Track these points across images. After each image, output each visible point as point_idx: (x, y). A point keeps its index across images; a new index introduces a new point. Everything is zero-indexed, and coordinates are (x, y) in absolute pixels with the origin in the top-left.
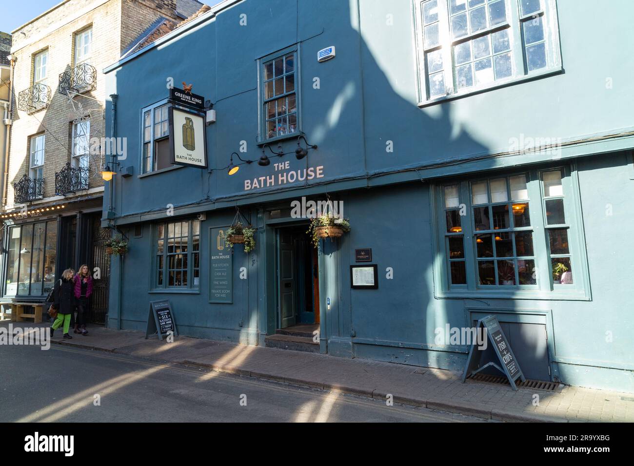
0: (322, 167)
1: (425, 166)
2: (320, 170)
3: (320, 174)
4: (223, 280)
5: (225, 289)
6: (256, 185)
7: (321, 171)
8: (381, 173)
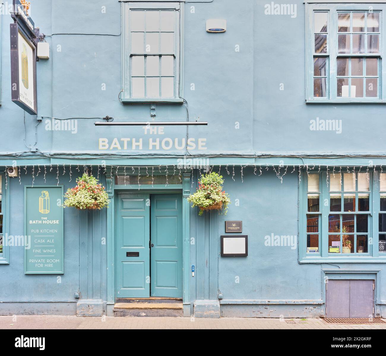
0: (205, 140)
1: (309, 156)
2: (202, 142)
3: (202, 146)
4: (50, 248)
5: (52, 258)
6: (115, 146)
7: (204, 144)
8: (268, 155)
